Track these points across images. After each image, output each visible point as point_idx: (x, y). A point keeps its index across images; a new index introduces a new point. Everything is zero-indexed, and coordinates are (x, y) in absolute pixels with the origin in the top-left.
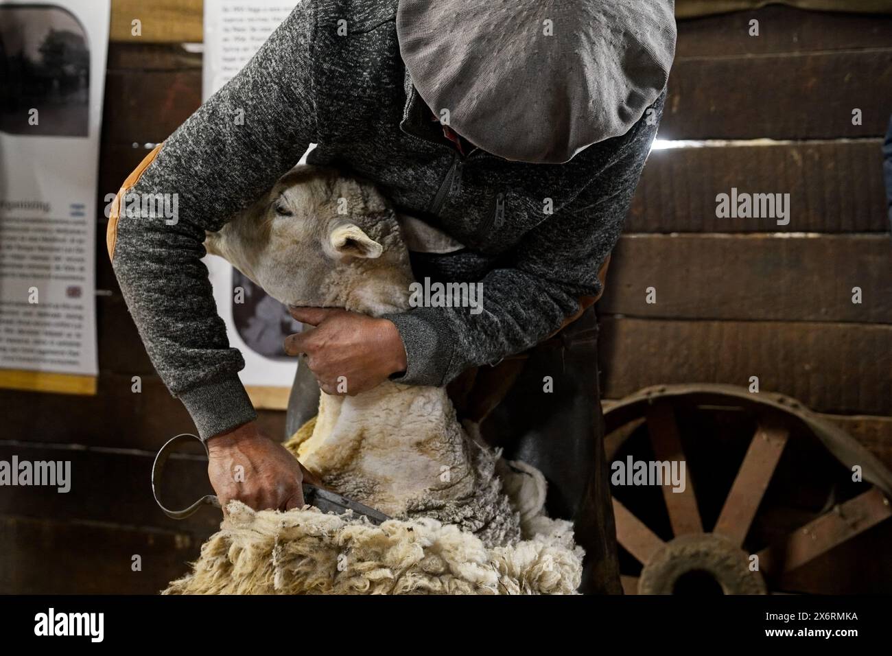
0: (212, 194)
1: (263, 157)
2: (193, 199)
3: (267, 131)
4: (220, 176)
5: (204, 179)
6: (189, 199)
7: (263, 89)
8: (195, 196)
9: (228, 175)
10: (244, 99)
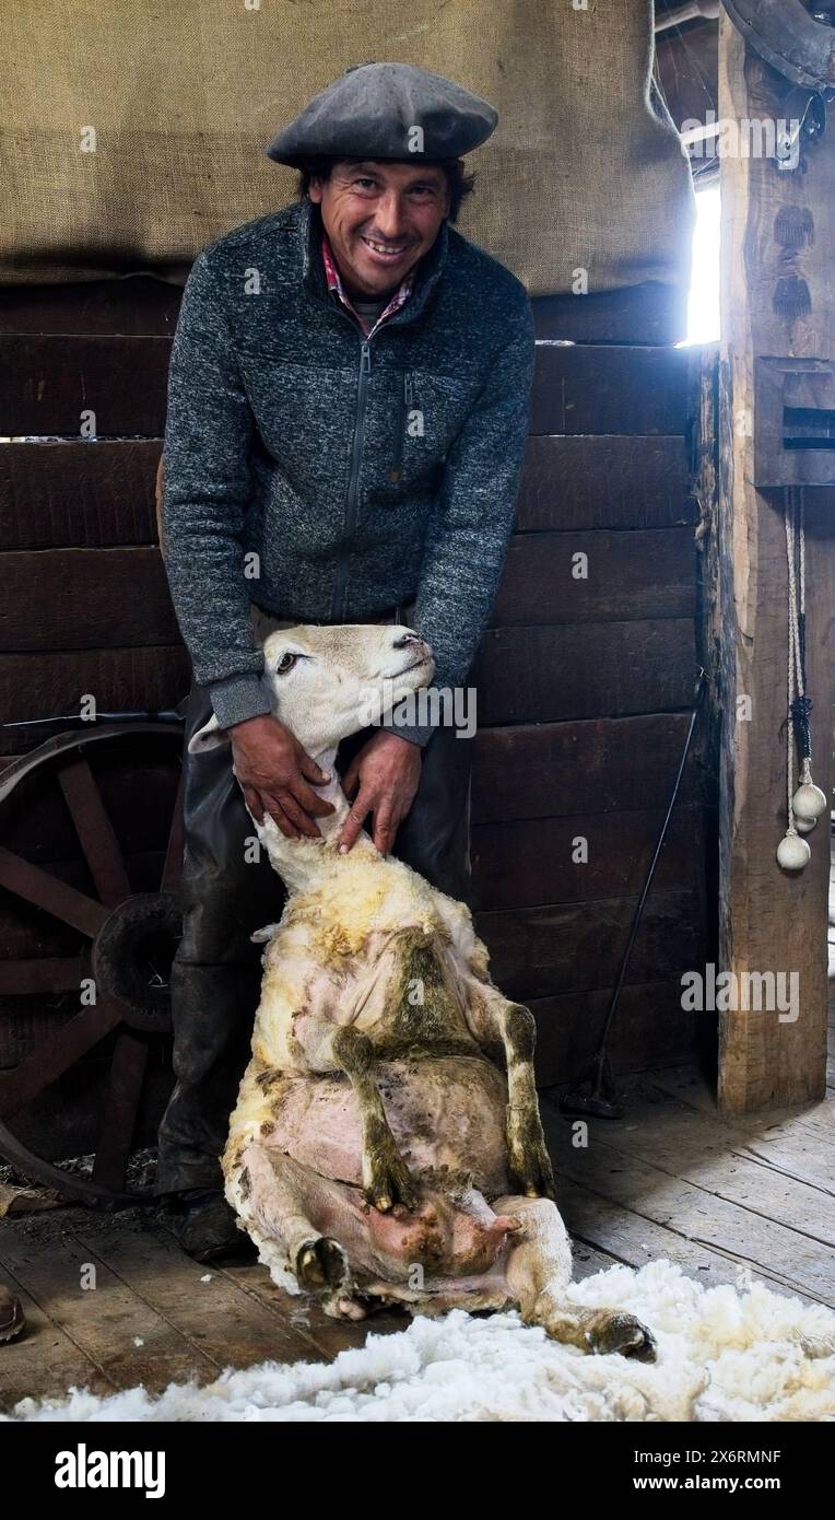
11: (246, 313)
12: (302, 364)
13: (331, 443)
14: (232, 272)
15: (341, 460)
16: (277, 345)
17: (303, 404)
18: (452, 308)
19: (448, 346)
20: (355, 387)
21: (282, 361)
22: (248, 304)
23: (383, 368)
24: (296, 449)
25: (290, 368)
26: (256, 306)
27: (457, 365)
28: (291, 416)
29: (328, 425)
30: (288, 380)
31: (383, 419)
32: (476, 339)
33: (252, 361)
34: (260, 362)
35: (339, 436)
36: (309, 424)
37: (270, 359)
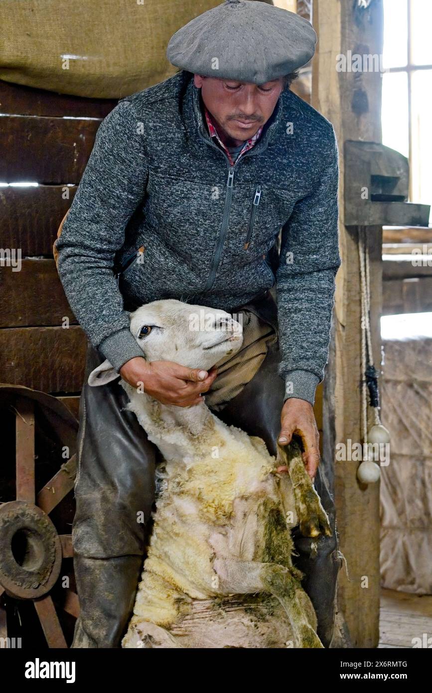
0: (97, 227)
1: (115, 200)
2: (87, 234)
3: (114, 182)
4: (98, 215)
5: (90, 221)
6: (85, 235)
7: (105, 161)
8: (87, 232)
9: (103, 214)
10: (98, 169)
11: (162, 150)
12: (191, 182)
13: (206, 230)
14: (154, 122)
15: (212, 240)
16: (179, 170)
17: (189, 206)
18: (286, 146)
19: (286, 171)
20: (224, 196)
21: (180, 180)
22: (163, 144)
23: (243, 184)
24: (182, 233)
25: (184, 184)
26: (169, 145)
27: (292, 182)
28: (181, 214)
29: (205, 220)
30: (182, 192)
31: (240, 215)
32: (302, 166)
33: (163, 180)
34: (167, 181)
35: (211, 227)
36: (193, 218)
37: (173, 179)
